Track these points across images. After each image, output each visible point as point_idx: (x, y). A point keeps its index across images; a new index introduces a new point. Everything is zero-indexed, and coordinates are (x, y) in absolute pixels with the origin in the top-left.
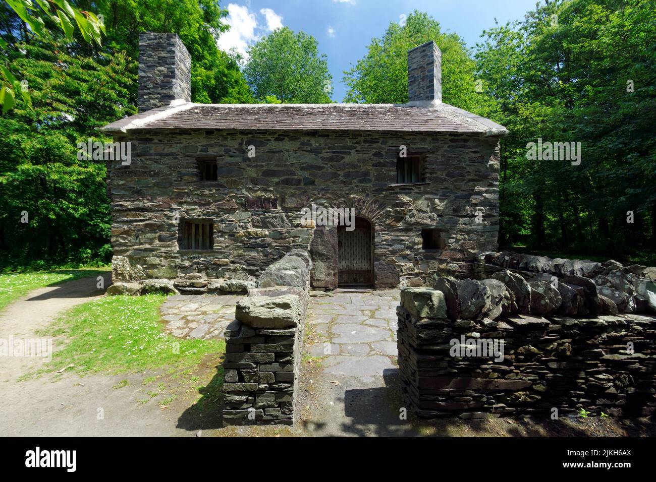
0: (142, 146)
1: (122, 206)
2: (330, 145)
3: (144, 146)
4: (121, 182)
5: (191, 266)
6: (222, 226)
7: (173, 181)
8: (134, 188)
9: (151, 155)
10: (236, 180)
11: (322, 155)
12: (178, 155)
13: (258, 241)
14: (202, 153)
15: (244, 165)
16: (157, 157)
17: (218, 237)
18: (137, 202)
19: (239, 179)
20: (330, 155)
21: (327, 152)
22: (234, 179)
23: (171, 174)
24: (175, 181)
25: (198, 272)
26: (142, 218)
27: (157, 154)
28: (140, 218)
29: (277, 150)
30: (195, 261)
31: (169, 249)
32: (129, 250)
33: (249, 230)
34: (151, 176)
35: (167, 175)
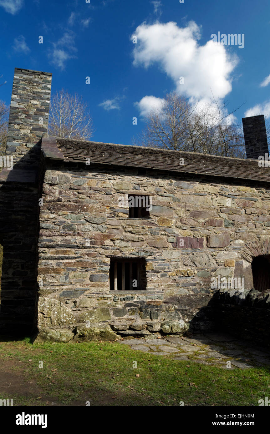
0: (75, 179)
1: (51, 241)
2: (242, 193)
3: (77, 179)
4: (52, 216)
5: (124, 308)
6: (155, 266)
7: (106, 217)
8: (65, 222)
9: (85, 189)
10: (167, 219)
11: (237, 200)
12: (111, 190)
13: (189, 279)
14: (135, 190)
15: (173, 205)
16: (91, 192)
17: (151, 275)
18: (68, 238)
19: (170, 218)
20: (244, 201)
21: (241, 198)
22: (165, 217)
23: (104, 210)
24: (108, 217)
25: (131, 315)
26: (73, 256)
27: (91, 188)
28: (71, 256)
29: (202, 193)
30: (128, 302)
31: (101, 289)
32: (57, 290)
33: (180, 269)
34: (84, 211)
35: (101, 210)
